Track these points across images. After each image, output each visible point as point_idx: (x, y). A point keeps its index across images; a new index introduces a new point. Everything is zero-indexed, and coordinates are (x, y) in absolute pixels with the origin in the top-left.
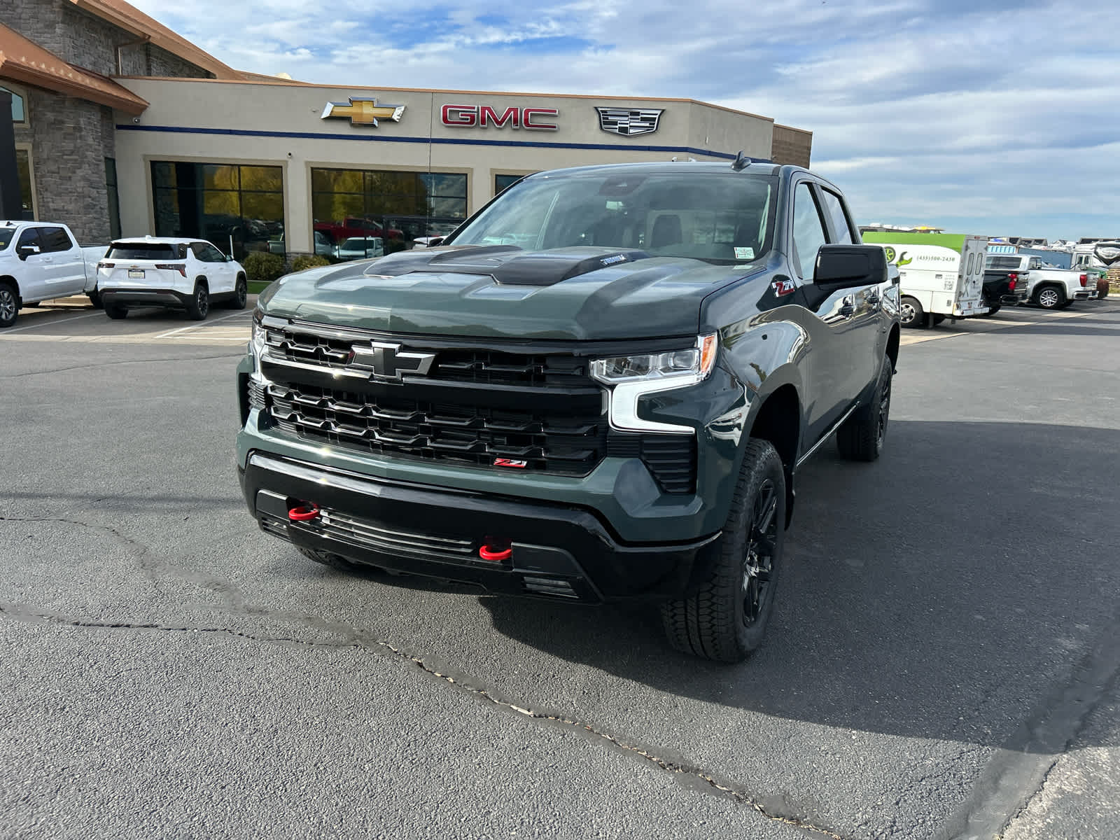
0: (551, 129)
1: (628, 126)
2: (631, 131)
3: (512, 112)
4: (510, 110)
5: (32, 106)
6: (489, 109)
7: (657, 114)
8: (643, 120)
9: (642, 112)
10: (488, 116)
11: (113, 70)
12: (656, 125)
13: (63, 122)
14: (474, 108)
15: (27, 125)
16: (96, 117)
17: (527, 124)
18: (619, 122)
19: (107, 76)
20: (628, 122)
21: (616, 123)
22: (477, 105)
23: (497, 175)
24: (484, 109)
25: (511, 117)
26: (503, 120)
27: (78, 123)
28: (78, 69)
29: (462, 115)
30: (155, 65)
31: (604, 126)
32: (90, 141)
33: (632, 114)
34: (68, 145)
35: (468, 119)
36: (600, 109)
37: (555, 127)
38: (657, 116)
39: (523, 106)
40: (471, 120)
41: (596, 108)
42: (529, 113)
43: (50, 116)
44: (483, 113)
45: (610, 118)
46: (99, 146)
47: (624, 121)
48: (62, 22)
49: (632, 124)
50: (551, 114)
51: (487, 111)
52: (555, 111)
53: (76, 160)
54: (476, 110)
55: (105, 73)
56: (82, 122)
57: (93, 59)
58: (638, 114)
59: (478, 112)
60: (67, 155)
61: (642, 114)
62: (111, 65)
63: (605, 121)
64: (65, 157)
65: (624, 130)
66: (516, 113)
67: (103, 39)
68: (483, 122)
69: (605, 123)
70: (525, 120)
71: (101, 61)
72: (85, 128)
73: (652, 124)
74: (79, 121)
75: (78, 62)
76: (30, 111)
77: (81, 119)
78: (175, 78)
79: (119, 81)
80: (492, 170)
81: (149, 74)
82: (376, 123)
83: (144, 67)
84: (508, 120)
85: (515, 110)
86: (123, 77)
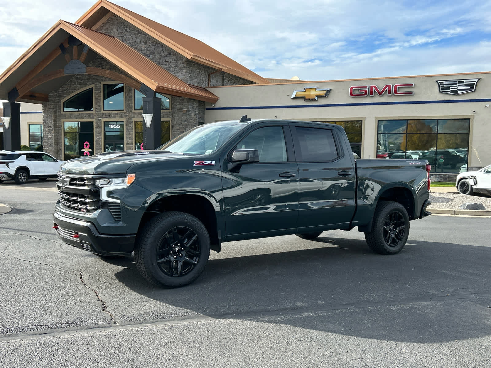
0: (410, 94)
1: (457, 89)
2: (459, 92)
3: (388, 87)
4: (387, 86)
5: (173, 102)
6: (375, 87)
7: (475, 82)
8: (466, 85)
9: (465, 81)
10: (374, 91)
11: (207, 85)
12: (474, 88)
13: (183, 108)
14: (367, 87)
15: (170, 110)
16: (196, 106)
17: (396, 92)
18: (451, 87)
19: (204, 87)
20: (457, 87)
21: (449, 88)
22: (368, 85)
23: (378, 120)
24: (372, 87)
25: (387, 90)
26: (382, 92)
27: (188, 108)
28: (192, 86)
29: (360, 91)
30: (226, 80)
31: (441, 90)
32: (193, 115)
33: (459, 82)
34: (184, 118)
35: (363, 93)
36: (439, 82)
37: (412, 93)
38: (475, 83)
39: (393, 83)
40: (365, 93)
41: (436, 81)
42: (397, 87)
43: (178, 106)
44: (372, 89)
45: (445, 86)
46: (197, 117)
47: (453, 87)
48: (186, 67)
49: (459, 88)
50: (410, 86)
51: (374, 88)
52: (412, 85)
53: (186, 124)
54: (368, 88)
55: (203, 86)
56: (190, 108)
57: (198, 81)
58: (463, 82)
59: (369, 89)
60: (183, 122)
61: (465, 82)
62: (206, 83)
63: (442, 88)
64: (182, 123)
65: (454, 92)
66: (390, 88)
67: (203, 72)
68: (372, 94)
69: (442, 89)
70: (395, 91)
71: (202, 81)
72: (191, 110)
73: (472, 87)
74: (189, 107)
75: (191, 83)
76: (172, 104)
77: (190, 107)
78: (236, 86)
79: (209, 89)
80: (376, 118)
81: (223, 85)
82: (316, 98)
83: (222, 82)
84: (385, 92)
85: (389, 86)
86: (211, 87)
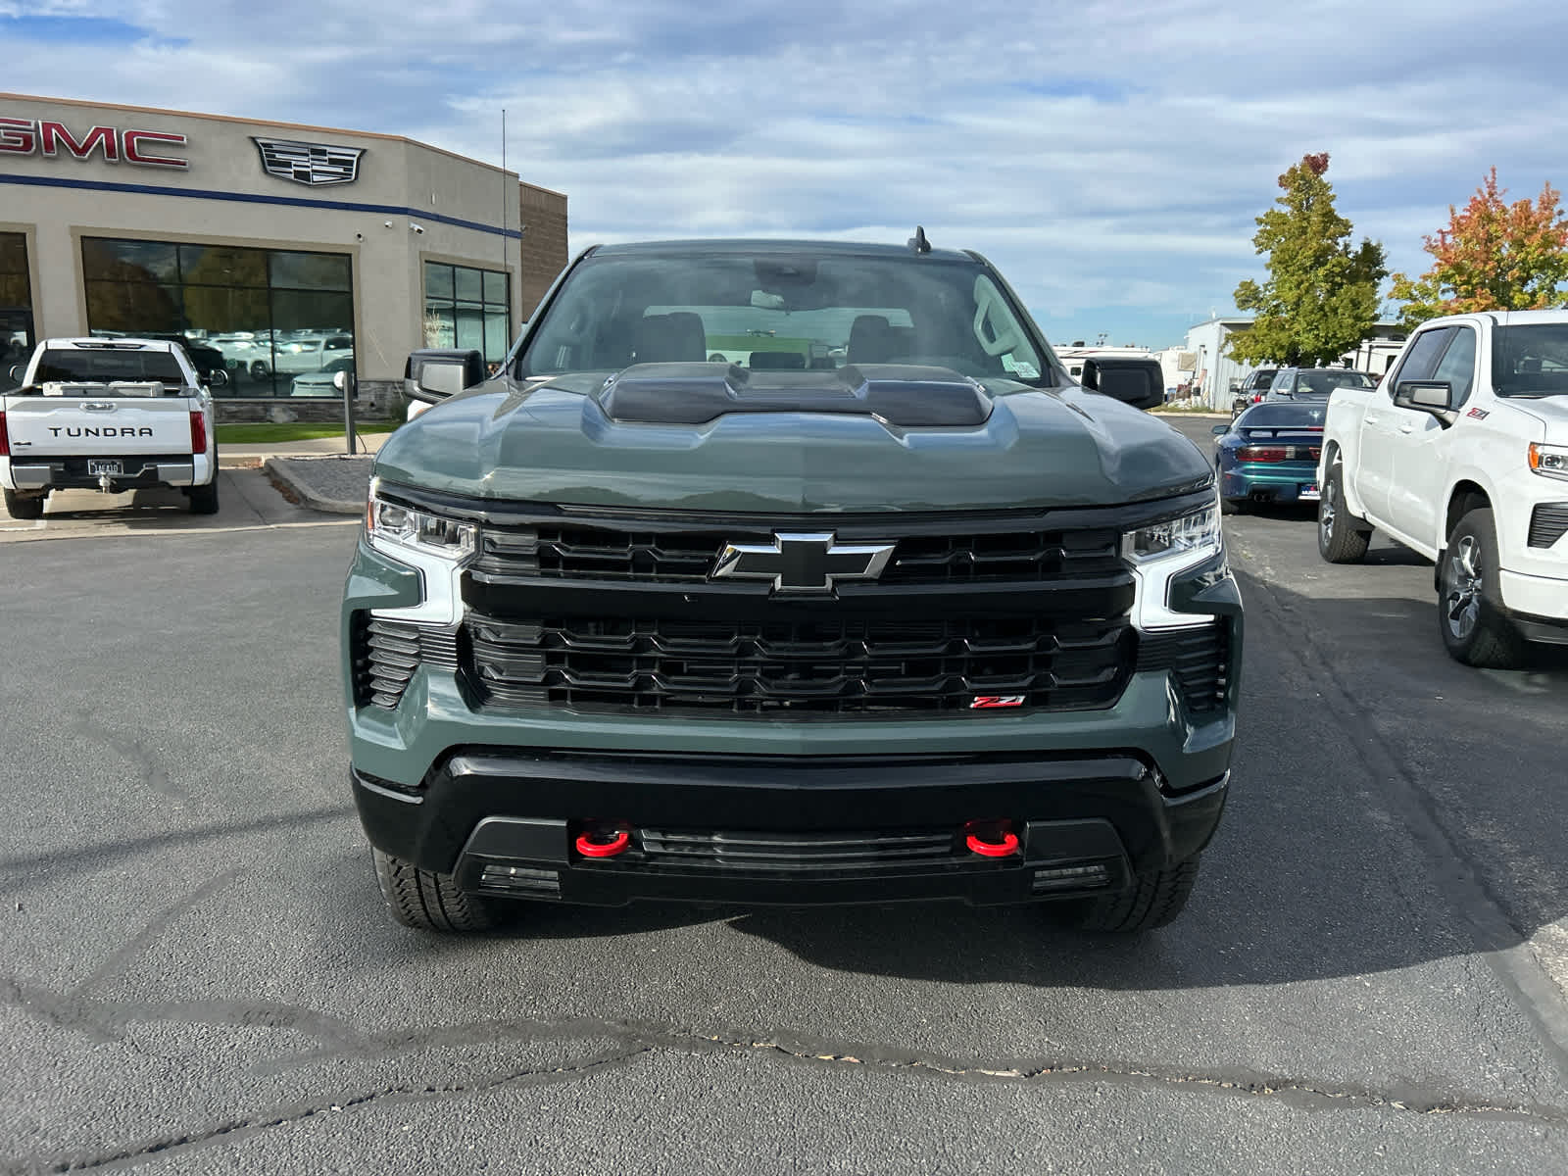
0: (178, 167)
1: (309, 170)
2: (316, 178)
3: (103, 135)
4: (99, 130)
6: (59, 128)
7: (354, 156)
8: (333, 162)
9: (328, 149)
10: (57, 138)
12: (354, 172)
14: (29, 124)
17: (132, 157)
18: (293, 162)
20: (308, 164)
21: (288, 164)
22: (36, 120)
23: (83, 237)
24: (47, 127)
25: (101, 143)
26: (87, 147)
29: (6, 135)
31: (269, 168)
33: (314, 152)
35: (19, 142)
36: (259, 141)
37: (184, 164)
38: (355, 159)
39: (121, 127)
40: (25, 144)
41: (253, 139)
42: (135, 139)
44: (48, 132)
45: (277, 156)
47: (301, 163)
49: (315, 168)
50: (175, 142)
51: (54, 131)
52: (182, 138)
54: (33, 127)
58: (324, 153)
59: (37, 131)
61: (330, 153)
63: (270, 159)
65: (303, 177)
66: (109, 138)
68: (49, 147)
69: (271, 163)
70: (127, 148)
73: (348, 169)
80: (74, 228)
84: (96, 147)
85: (109, 133)
